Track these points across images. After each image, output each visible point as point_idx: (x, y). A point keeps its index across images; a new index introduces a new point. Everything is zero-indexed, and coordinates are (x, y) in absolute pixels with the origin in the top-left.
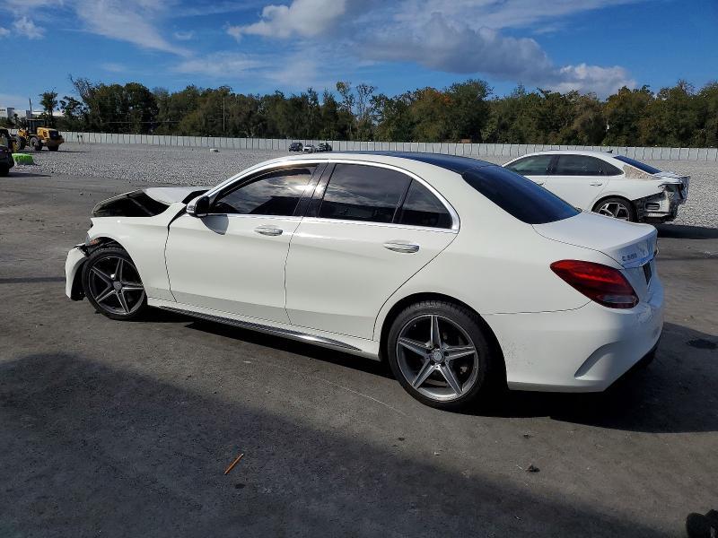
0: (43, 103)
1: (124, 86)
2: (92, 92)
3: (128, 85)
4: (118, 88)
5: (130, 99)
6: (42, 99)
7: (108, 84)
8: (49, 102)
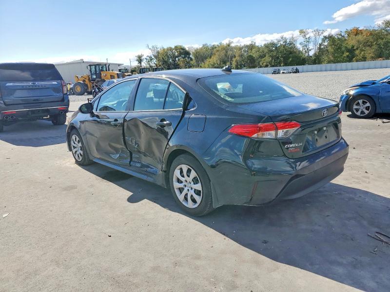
0: (137, 60)
1: (173, 47)
2: (158, 52)
3: (176, 47)
4: (171, 49)
5: (176, 54)
6: (136, 58)
7: (165, 47)
8: (140, 60)
